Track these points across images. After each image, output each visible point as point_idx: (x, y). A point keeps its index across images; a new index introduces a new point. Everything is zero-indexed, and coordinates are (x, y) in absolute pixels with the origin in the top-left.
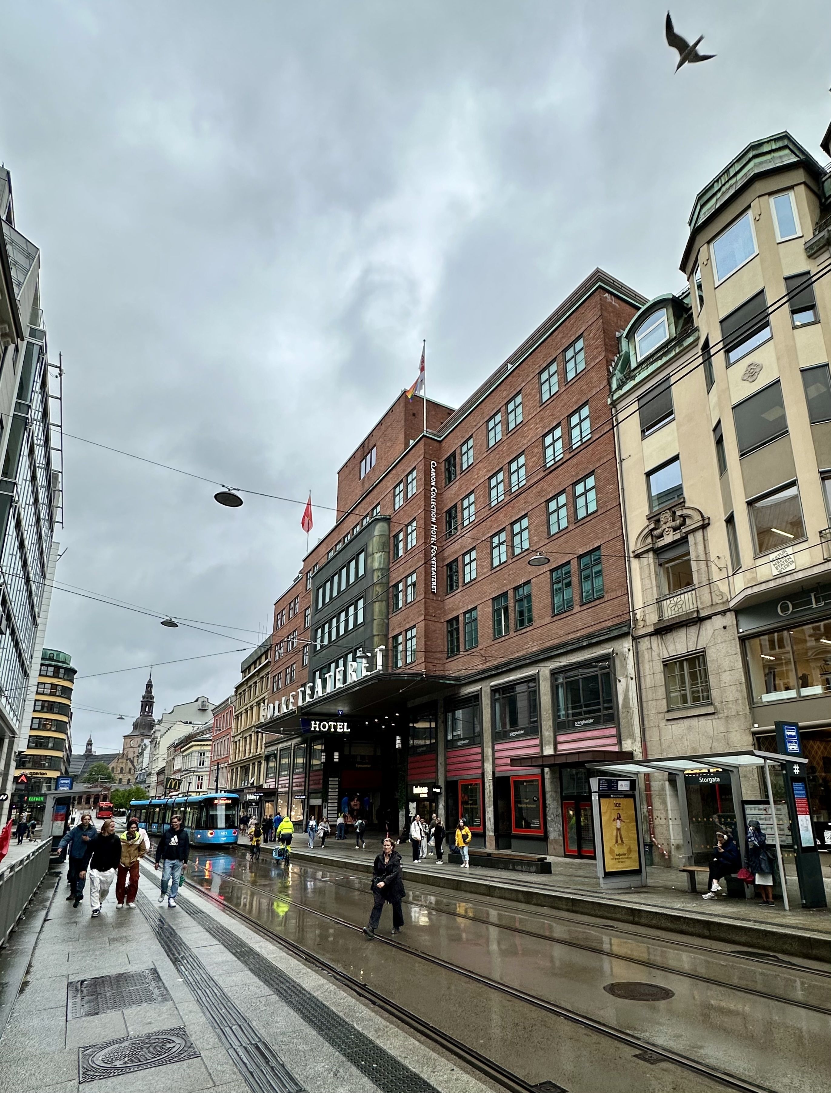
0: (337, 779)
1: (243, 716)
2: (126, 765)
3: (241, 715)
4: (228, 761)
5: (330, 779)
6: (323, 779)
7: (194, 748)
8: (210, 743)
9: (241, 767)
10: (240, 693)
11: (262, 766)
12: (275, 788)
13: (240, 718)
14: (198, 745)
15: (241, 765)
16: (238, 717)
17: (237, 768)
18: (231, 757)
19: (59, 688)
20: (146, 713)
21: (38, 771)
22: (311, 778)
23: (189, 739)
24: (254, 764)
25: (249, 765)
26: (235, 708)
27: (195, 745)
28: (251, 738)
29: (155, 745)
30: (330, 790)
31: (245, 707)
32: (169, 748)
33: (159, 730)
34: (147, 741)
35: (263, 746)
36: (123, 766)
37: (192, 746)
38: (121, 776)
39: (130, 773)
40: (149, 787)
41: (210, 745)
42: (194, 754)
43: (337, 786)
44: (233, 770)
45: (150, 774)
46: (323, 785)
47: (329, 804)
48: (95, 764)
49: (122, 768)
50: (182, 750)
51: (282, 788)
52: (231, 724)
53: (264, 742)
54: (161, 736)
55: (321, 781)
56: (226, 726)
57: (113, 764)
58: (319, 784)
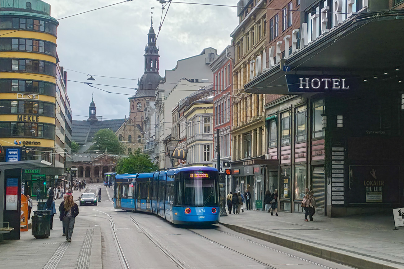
0: (342, 149)
1: (242, 70)
2: (135, 131)
3: (240, 70)
4: (230, 128)
5: (334, 149)
6: (325, 149)
7: (197, 112)
8: (212, 105)
9: (244, 134)
10: (238, 43)
11: (264, 133)
12: (278, 160)
13: (239, 74)
14: (201, 108)
15: (243, 132)
16: (237, 73)
17: (239, 136)
18: (233, 123)
19: (42, 44)
20: (151, 70)
21: (32, 140)
22: (313, 148)
23: (191, 101)
24: (255, 130)
25: (251, 131)
26: (234, 62)
27: (198, 108)
28: (251, 99)
29: (160, 108)
30: (333, 162)
31: (244, 60)
32: (173, 112)
33: (163, 91)
34: (152, 104)
35: (264, 108)
36: (132, 133)
37: (195, 109)
38: (130, 145)
39: (139, 141)
40: (158, 157)
41: (211, 108)
42: (197, 119)
43: (342, 158)
44: (235, 137)
45: (157, 143)
46: (326, 156)
47: (334, 180)
48: (101, 131)
49: (130, 136)
50: (185, 114)
51: (285, 159)
52: (230, 82)
53: (264, 104)
54: (166, 98)
55: (324, 152)
56: (226, 85)
57: (120, 132)
58: (321, 154)
